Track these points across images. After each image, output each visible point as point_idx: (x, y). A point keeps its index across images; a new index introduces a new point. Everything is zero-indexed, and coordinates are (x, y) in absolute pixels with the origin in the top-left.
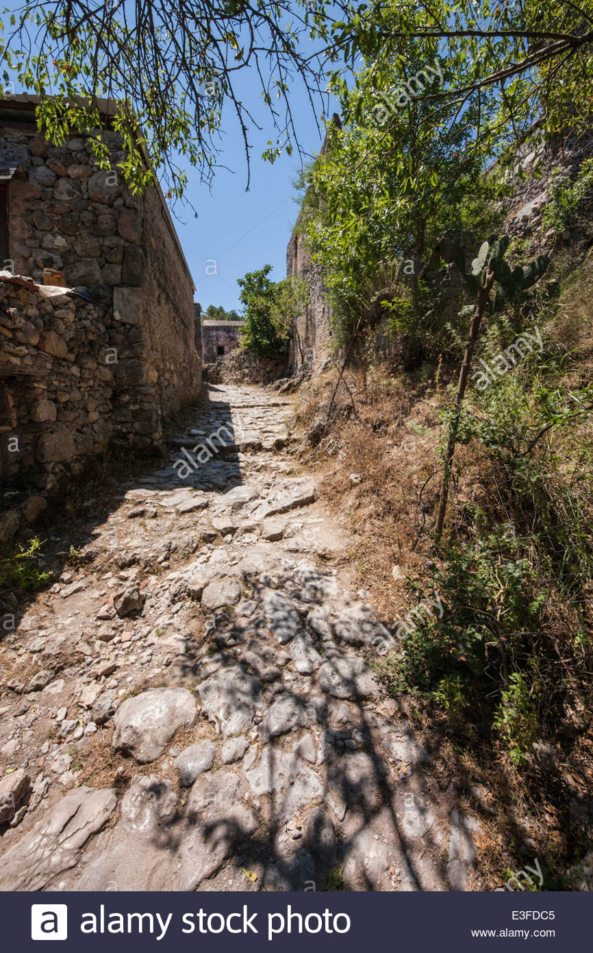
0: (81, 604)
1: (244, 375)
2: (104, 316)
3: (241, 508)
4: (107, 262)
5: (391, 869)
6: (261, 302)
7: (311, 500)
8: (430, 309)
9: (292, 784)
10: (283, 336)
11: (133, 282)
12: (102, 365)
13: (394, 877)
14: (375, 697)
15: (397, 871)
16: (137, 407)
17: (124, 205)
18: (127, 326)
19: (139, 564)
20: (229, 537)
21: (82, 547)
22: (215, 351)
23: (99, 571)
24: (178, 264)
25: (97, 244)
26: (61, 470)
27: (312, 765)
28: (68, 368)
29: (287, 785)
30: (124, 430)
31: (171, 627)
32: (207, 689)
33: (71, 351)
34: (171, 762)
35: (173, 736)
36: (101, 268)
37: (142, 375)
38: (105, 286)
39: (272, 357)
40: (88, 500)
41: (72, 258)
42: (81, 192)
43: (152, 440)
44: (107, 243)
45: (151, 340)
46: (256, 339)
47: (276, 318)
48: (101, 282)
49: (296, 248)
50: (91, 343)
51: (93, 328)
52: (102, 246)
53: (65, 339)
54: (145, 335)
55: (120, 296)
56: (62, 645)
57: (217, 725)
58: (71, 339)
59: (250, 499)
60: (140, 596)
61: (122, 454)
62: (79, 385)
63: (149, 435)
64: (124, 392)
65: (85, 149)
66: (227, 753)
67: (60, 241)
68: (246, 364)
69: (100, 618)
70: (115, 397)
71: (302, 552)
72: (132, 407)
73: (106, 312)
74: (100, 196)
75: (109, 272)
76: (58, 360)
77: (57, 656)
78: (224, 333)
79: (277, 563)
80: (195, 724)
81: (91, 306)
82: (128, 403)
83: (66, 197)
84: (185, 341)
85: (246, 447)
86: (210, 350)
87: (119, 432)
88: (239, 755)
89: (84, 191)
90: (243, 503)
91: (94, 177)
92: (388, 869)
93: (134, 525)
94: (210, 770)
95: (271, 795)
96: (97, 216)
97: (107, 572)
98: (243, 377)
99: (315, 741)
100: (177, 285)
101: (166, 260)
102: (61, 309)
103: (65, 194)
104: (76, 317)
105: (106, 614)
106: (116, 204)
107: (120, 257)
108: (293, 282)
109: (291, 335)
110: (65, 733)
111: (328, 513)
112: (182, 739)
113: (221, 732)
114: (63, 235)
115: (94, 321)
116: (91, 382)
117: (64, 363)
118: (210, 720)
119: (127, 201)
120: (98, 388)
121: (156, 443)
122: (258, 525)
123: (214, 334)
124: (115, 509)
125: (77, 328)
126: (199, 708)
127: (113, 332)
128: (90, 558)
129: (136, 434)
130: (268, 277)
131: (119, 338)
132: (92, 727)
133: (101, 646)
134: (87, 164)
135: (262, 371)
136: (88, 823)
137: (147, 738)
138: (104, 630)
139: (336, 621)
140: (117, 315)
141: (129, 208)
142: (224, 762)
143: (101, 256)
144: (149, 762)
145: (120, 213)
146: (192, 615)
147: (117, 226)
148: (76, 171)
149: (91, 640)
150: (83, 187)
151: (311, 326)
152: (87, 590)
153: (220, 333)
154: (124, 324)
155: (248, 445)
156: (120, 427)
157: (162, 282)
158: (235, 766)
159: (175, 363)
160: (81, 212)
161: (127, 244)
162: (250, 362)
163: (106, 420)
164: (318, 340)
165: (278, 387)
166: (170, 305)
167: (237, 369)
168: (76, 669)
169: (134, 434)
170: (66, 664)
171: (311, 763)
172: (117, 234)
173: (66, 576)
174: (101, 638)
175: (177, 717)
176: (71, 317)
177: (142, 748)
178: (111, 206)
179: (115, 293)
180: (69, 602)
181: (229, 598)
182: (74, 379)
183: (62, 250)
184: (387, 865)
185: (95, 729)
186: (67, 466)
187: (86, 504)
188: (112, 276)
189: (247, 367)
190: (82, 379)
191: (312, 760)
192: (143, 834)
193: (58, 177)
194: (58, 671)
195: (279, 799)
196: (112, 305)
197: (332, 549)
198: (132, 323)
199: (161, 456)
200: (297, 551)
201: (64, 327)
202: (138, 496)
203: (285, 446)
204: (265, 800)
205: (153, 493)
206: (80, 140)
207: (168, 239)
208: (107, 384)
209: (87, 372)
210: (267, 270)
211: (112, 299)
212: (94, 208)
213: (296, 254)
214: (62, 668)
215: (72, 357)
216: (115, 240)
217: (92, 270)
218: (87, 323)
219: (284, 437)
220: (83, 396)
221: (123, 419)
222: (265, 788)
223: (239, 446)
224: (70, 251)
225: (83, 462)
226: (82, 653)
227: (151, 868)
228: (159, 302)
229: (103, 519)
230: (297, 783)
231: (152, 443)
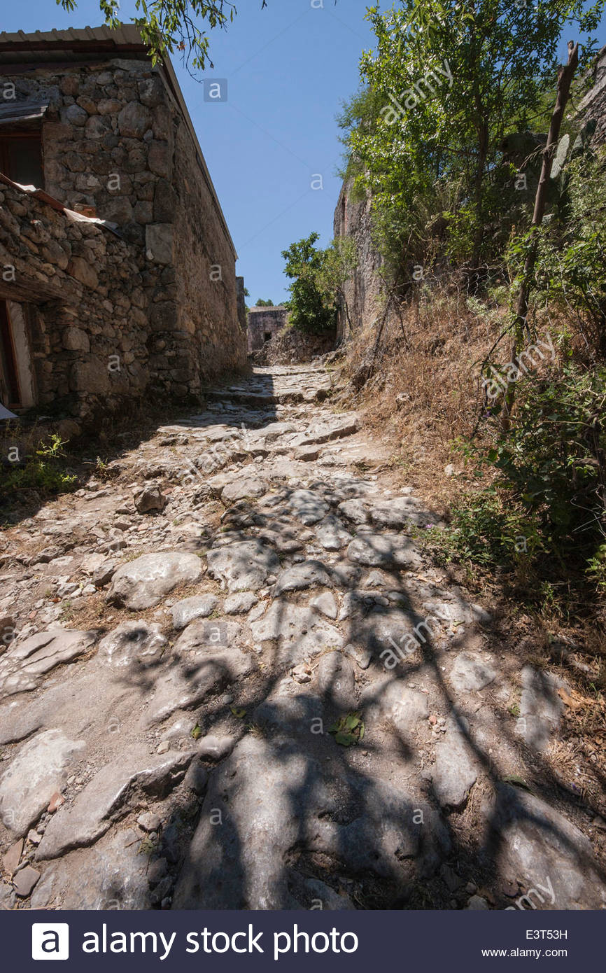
0: (104, 505)
1: (291, 356)
2: (137, 257)
3: (275, 440)
4: (138, 199)
5: (432, 718)
6: (306, 270)
7: (352, 431)
8: (496, 230)
9: (305, 633)
10: (331, 307)
11: (164, 218)
12: (137, 306)
13: (435, 727)
14: (416, 566)
15: (441, 720)
16: (173, 353)
17: (154, 137)
18: (160, 266)
19: (164, 475)
20: (260, 458)
21: (109, 461)
22: (262, 338)
23: (125, 481)
24: (217, 221)
25: (128, 181)
26: (95, 401)
27: (332, 621)
28: (101, 301)
29: (298, 633)
30: (161, 377)
31: (189, 517)
32: (216, 555)
33: (102, 283)
34: (165, 611)
35: (172, 589)
36: (133, 207)
37: (177, 319)
38: (137, 225)
39: (319, 333)
40: (122, 432)
41: (104, 198)
42: (111, 128)
43: (189, 388)
44: (138, 179)
45: (187, 288)
46: (302, 313)
47: (321, 285)
48: (134, 221)
49: (344, 209)
50: (123, 281)
51: (125, 265)
52: (133, 183)
53: (95, 270)
54: (179, 278)
55: (152, 234)
56: (75, 528)
57: (223, 584)
58: (102, 272)
59: (286, 432)
60: (161, 497)
61: (159, 400)
62: (112, 322)
63: (186, 382)
64: (159, 337)
65: (114, 83)
66: (230, 605)
67: (93, 181)
68: (293, 344)
69: (118, 512)
70: (150, 343)
71: (338, 466)
72: (168, 353)
73: (139, 253)
74: (130, 131)
75: (140, 209)
76: (88, 290)
77: (68, 536)
78: (271, 319)
79: (309, 473)
80: (199, 582)
81: (123, 244)
82: (164, 349)
83: (97, 135)
84: (226, 305)
85: (286, 399)
86: (257, 337)
87: (156, 379)
88: (245, 607)
89: (114, 127)
90: (278, 435)
91: (124, 109)
92: (427, 718)
93: (166, 450)
94: (207, 616)
95: (276, 641)
96: (127, 152)
97: (132, 482)
98: (290, 358)
99: (337, 600)
100: (215, 242)
101: (202, 210)
102: (89, 238)
103: (97, 132)
104: (107, 251)
105: (125, 508)
106: (145, 137)
107: (150, 193)
108: (340, 244)
109: (339, 306)
110: (62, 593)
111: (371, 439)
112: (182, 592)
113: (227, 588)
114: (95, 174)
115: (126, 260)
116: (125, 321)
117: (96, 295)
118: (215, 578)
119: (157, 133)
120: (132, 329)
121: (193, 391)
122: (292, 449)
123: (261, 320)
124: (147, 439)
125: (108, 262)
126: (205, 568)
127: (147, 274)
128: (116, 472)
129: (173, 381)
130: (313, 246)
131: (153, 279)
132: (92, 588)
133: (116, 533)
134: (116, 98)
135: (309, 350)
136: (57, 652)
137: (142, 588)
138: (121, 519)
139: (371, 509)
140: (150, 255)
141: (159, 140)
142: (226, 612)
143: (132, 194)
144: (140, 610)
145: (150, 145)
146: (213, 510)
147: (147, 161)
148: (105, 106)
149: (107, 527)
150: (113, 122)
151: (360, 291)
152: (111, 496)
153: (267, 319)
154: (156, 265)
155: (288, 396)
156: (156, 374)
157: (199, 231)
158: (238, 618)
159: (215, 323)
160: (111, 149)
161: (158, 179)
162: (296, 341)
163: (143, 366)
164: (367, 302)
165: (325, 360)
166: (208, 259)
167: (283, 350)
168: (85, 548)
169: (172, 382)
170: (76, 543)
171: (330, 618)
172: (147, 169)
173: (92, 484)
174: (116, 526)
175: (179, 573)
176: (102, 249)
177: (135, 597)
178: (141, 140)
179: (147, 230)
180: (92, 503)
181: (252, 492)
182: (107, 313)
183: (95, 190)
184: (425, 712)
185: (94, 590)
186: (102, 399)
187: (120, 435)
188: (144, 213)
189: (293, 347)
190: (115, 316)
191: (333, 615)
192: (118, 668)
193: (89, 115)
194: (68, 549)
195: (286, 644)
196: (145, 245)
197: (373, 458)
198: (165, 262)
199: (198, 405)
200: (332, 465)
201: (94, 257)
202: (171, 430)
203: (328, 397)
204: (269, 646)
205: (186, 428)
206: (109, 73)
207: (204, 190)
208: (143, 328)
209: (120, 309)
210: (314, 238)
211: (144, 239)
212: (125, 144)
213: (344, 217)
214: (72, 547)
215: (103, 290)
216: (146, 175)
217: (124, 209)
218: (119, 259)
219: (326, 387)
220: (117, 333)
221: (159, 365)
222: (269, 634)
223: (278, 398)
224: (102, 191)
225: (119, 400)
226: (95, 535)
227: (118, 695)
228: (194, 249)
229: (135, 446)
230: (310, 633)
231: (189, 391)
